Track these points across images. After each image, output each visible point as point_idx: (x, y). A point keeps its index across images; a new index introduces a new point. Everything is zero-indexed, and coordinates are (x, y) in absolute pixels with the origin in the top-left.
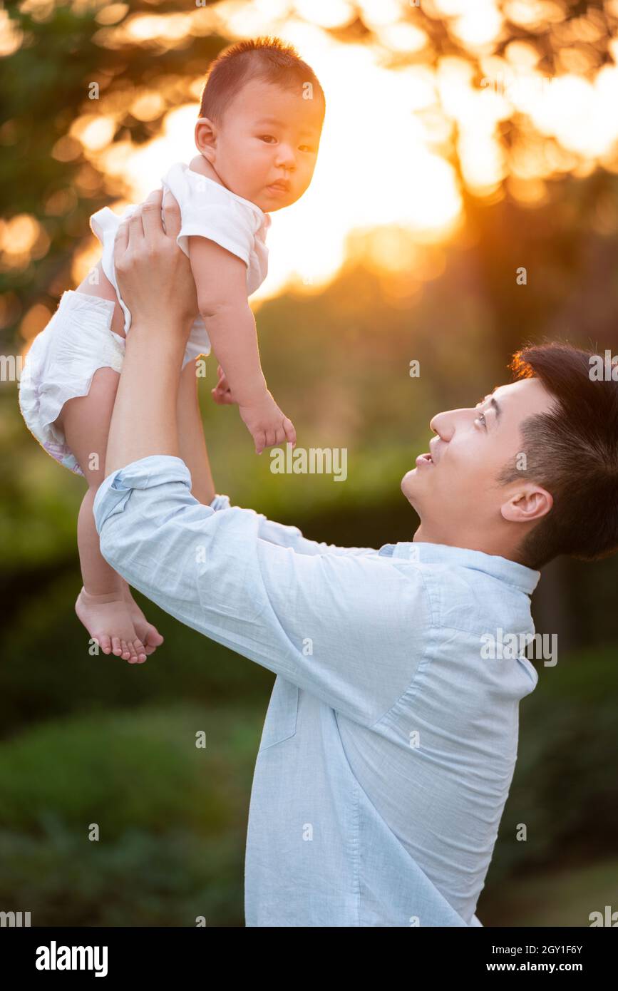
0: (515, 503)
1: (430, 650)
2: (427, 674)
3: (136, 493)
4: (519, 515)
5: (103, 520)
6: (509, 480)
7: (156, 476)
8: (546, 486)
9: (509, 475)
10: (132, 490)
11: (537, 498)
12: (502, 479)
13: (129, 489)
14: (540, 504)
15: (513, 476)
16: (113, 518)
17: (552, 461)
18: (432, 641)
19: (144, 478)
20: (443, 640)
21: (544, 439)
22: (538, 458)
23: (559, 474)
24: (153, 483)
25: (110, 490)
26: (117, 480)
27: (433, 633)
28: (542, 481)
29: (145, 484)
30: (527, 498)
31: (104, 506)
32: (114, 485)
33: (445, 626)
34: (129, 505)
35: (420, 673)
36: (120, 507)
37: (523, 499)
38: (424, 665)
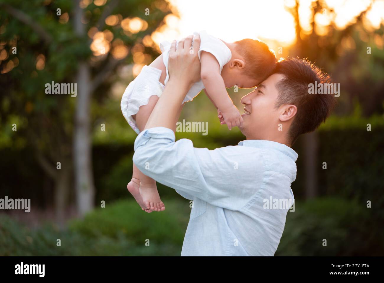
0: (283, 114)
1: (266, 179)
2: (264, 189)
3: (151, 140)
4: (287, 118)
5: (137, 147)
6: (279, 107)
7: (161, 135)
8: (293, 104)
9: (278, 105)
10: (150, 138)
11: (290, 109)
12: (276, 107)
13: (150, 137)
14: (293, 111)
15: (279, 105)
16: (141, 147)
17: (291, 94)
18: (266, 176)
19: (155, 134)
20: (270, 175)
21: (286, 88)
22: (286, 95)
23: (295, 98)
24: (158, 137)
25: (142, 136)
26: (146, 133)
27: (267, 173)
28: (290, 103)
29: (156, 136)
30: (287, 111)
31: (139, 142)
32: (144, 135)
33: (270, 170)
34: (148, 143)
35: (262, 188)
36: (144, 143)
37: (286, 112)
38: (263, 186)
